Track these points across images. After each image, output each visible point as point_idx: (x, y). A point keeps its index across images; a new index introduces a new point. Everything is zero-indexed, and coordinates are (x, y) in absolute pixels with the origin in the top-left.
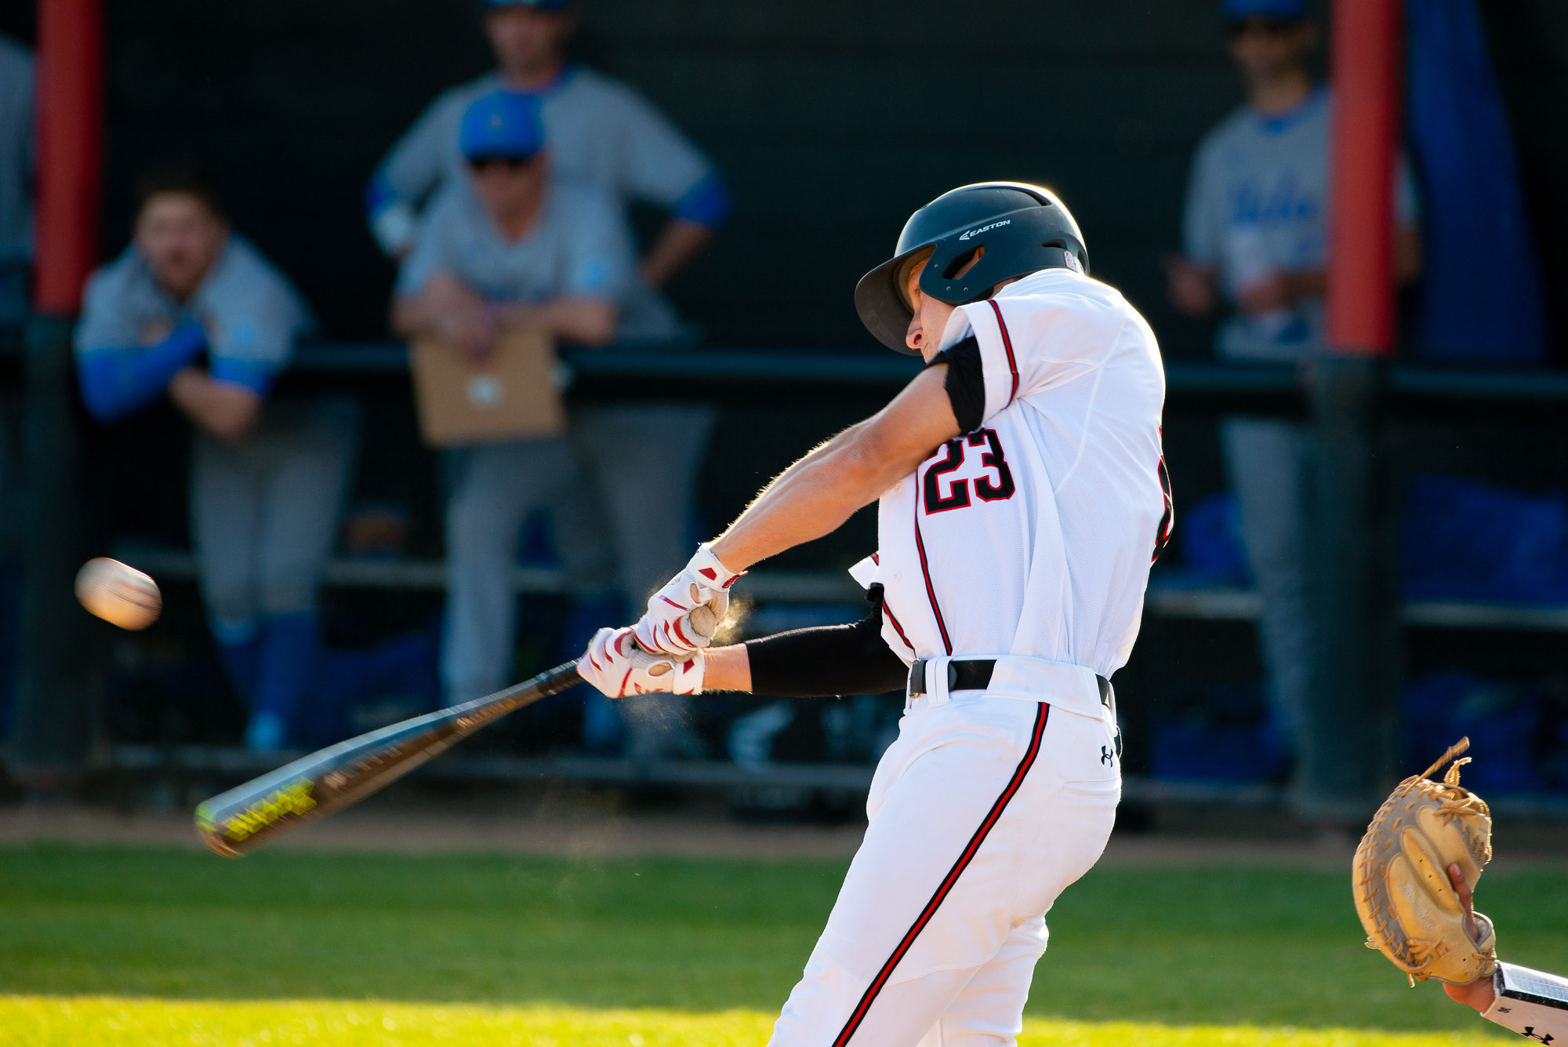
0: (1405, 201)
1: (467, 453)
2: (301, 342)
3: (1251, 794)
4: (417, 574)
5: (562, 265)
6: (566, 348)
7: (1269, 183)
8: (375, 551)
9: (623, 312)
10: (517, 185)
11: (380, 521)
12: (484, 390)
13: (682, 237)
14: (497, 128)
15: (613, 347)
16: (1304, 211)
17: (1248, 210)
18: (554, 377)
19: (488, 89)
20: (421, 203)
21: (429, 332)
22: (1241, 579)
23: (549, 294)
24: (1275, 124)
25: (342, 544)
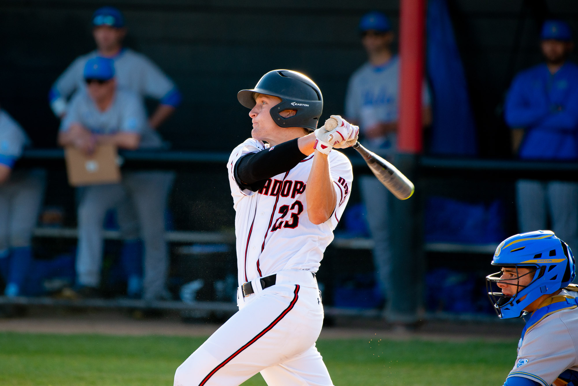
0: (426, 97)
1: (85, 188)
2: (25, 148)
3: (370, 313)
4: (67, 233)
5: (120, 120)
6: (121, 151)
7: (376, 91)
8: (52, 224)
9: (142, 137)
10: (103, 90)
11: (54, 213)
12: (92, 166)
13: (164, 111)
14: (96, 69)
15: (138, 150)
16: (389, 101)
17: (369, 101)
18: (117, 161)
19: (94, 56)
20: (69, 98)
21: (72, 144)
22: (366, 234)
23: (115, 131)
24: (379, 69)
25: (40, 222)
